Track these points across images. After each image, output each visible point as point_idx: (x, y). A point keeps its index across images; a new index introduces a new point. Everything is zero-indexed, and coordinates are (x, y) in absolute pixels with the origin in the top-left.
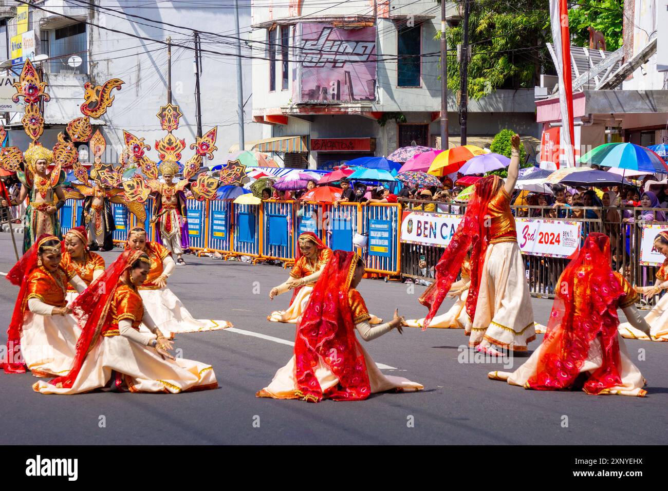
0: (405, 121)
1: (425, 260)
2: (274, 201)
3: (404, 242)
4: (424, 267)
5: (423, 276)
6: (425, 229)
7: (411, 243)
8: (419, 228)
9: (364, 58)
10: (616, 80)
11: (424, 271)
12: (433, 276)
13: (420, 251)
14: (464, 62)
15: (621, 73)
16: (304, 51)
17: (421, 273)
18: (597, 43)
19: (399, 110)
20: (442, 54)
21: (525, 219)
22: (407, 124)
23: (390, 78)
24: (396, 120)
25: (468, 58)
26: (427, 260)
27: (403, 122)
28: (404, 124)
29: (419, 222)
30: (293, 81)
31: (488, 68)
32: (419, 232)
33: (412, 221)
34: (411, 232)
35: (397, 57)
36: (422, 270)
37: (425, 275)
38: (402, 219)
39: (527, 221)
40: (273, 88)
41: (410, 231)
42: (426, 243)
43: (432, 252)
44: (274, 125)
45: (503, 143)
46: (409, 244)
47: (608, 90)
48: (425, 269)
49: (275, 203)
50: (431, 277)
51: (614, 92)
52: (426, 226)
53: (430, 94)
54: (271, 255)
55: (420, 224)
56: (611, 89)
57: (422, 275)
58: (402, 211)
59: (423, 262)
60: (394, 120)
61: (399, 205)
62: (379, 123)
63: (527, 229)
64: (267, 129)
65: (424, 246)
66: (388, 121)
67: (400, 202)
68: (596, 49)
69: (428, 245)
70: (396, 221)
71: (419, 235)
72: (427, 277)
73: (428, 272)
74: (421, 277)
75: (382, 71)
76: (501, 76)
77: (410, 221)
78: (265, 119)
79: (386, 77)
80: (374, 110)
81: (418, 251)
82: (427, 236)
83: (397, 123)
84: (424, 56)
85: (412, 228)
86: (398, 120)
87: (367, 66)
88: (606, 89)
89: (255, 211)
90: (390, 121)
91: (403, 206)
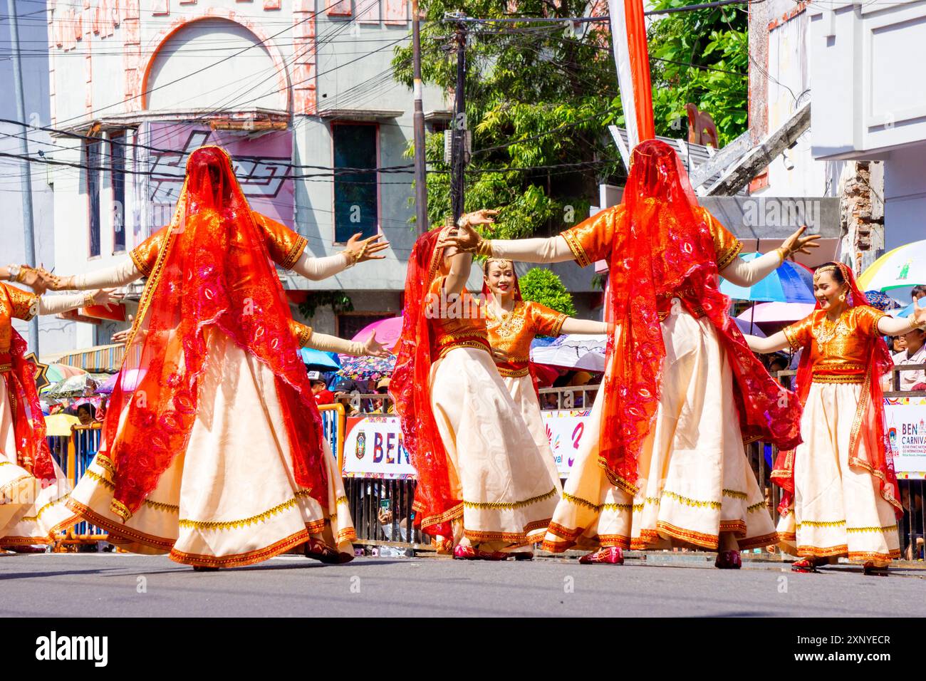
0: (350, 307)
1: (390, 509)
2: (98, 425)
3: (350, 476)
4: (387, 521)
5: (387, 539)
6: (390, 447)
7: (362, 476)
8: (377, 447)
9: (271, 189)
10: (738, 179)
11: (389, 528)
12: (404, 537)
13: (380, 494)
14: (458, 162)
15: (747, 166)
16: (153, 176)
17: (383, 533)
18: (702, 134)
19: (339, 288)
20: (417, 168)
21: (576, 412)
22: (354, 313)
23: (319, 226)
24: (334, 307)
25: (466, 156)
26: (393, 509)
27: (347, 310)
28: (349, 313)
29: (378, 435)
30: (135, 234)
31: (503, 205)
32: (378, 455)
33: (363, 434)
34: (363, 455)
35: (332, 172)
36: (384, 527)
37: (391, 538)
38: (345, 433)
39: (581, 414)
40: (95, 250)
41: (360, 455)
42: (392, 475)
43: (402, 493)
44: (97, 322)
45: (532, 293)
46: (359, 480)
47: (725, 196)
48: (391, 525)
49: (99, 431)
50: (401, 540)
51: (736, 200)
52: (392, 441)
53: (397, 256)
54: (92, 533)
55: (379, 440)
56: (729, 194)
57: (384, 538)
58: (345, 417)
59: (385, 512)
60: (329, 306)
61: (340, 408)
62: (302, 312)
63: (580, 429)
64: (85, 331)
65: (387, 481)
66: (318, 308)
67: (340, 401)
68: (701, 143)
69: (394, 477)
70: (334, 440)
71: (377, 460)
72: (394, 539)
73: (395, 532)
74: (380, 542)
75: (304, 212)
76: (528, 219)
77: (361, 436)
78: (81, 312)
79: (313, 223)
80: (292, 287)
81: (376, 495)
82: (392, 462)
83: (336, 312)
84: (383, 171)
85: (364, 449)
86: (337, 306)
87: (275, 205)
88: (721, 194)
89: (59, 449)
90: (322, 308)
91: (348, 409)
